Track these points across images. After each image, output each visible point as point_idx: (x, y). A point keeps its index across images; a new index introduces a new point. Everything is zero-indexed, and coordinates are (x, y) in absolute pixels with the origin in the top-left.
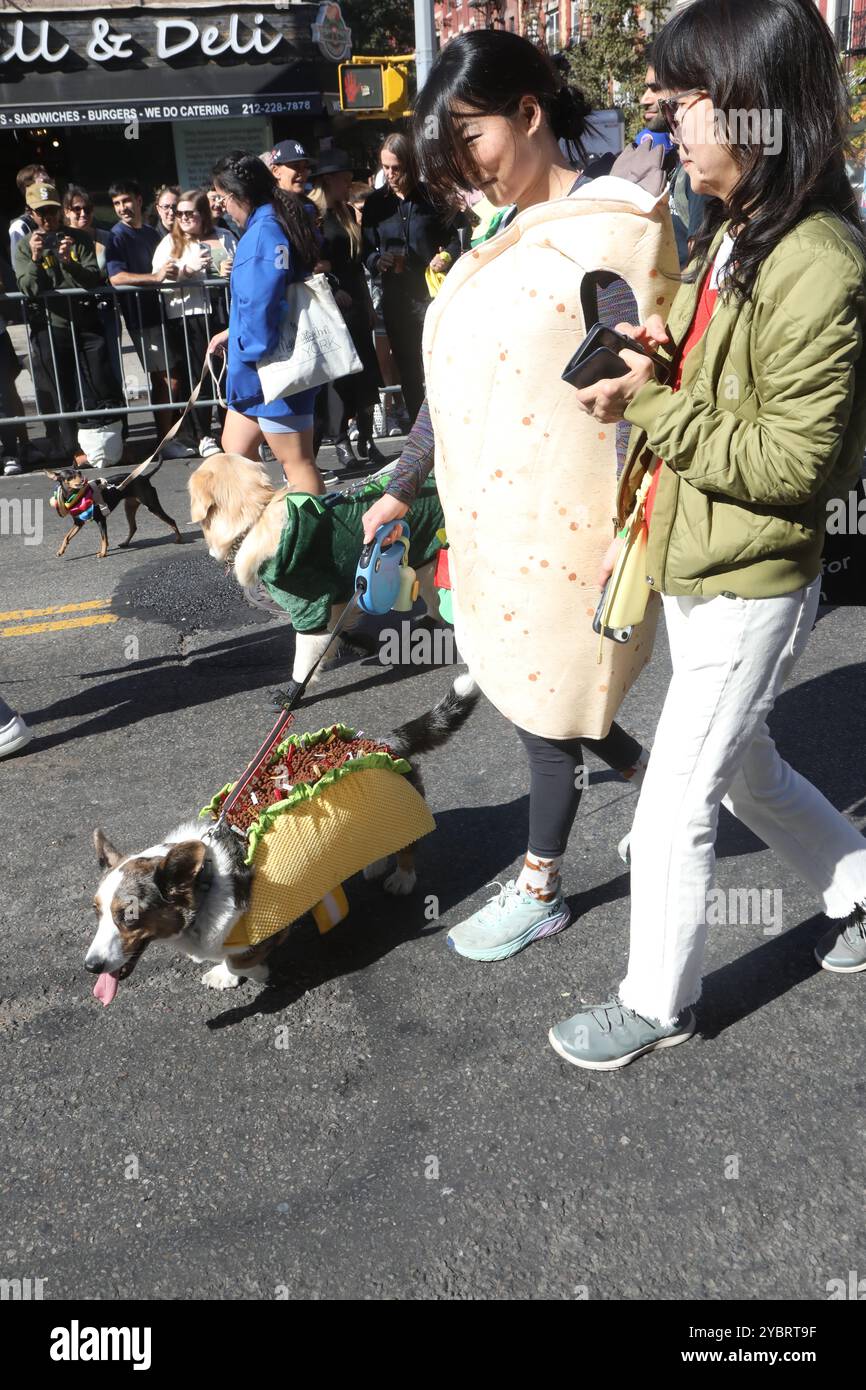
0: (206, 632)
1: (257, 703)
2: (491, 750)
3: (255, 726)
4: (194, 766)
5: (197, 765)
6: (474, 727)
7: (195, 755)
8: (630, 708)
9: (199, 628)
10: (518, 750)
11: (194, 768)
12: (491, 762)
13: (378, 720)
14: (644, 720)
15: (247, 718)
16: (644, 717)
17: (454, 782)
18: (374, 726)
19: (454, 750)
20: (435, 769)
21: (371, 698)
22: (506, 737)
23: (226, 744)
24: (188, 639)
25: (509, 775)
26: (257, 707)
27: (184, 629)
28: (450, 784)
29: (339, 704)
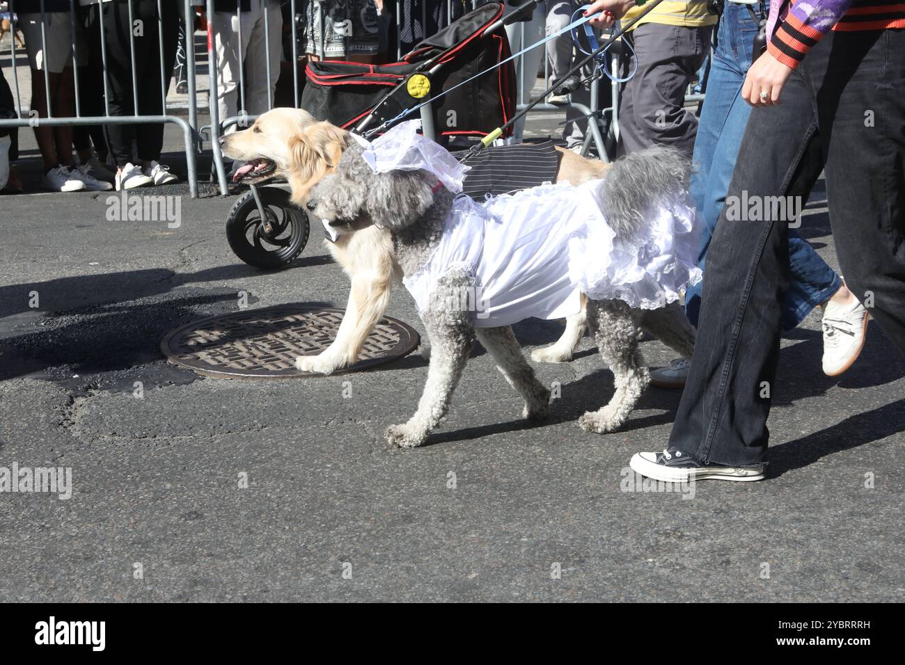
0: (106, 394)
1: (170, 481)
2: (486, 548)
3: (164, 510)
4: (75, 560)
5: (79, 557)
6: (463, 519)
7: (77, 545)
8: (674, 503)
9: (96, 388)
10: (523, 550)
11: (74, 562)
12: (485, 563)
13: (332, 506)
14: (694, 518)
15: (154, 499)
16: (694, 514)
17: (435, 588)
18: (327, 513)
19: (436, 547)
20: (408, 570)
21: (325, 478)
22: (508, 533)
23: (123, 532)
24: (80, 401)
25: (510, 580)
26: (168, 486)
27: (75, 389)
28: (429, 590)
29: (282, 485)
